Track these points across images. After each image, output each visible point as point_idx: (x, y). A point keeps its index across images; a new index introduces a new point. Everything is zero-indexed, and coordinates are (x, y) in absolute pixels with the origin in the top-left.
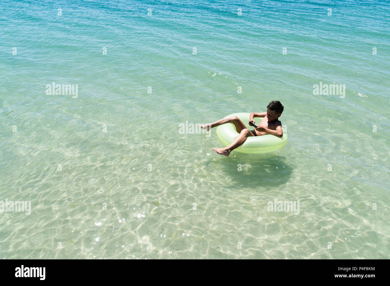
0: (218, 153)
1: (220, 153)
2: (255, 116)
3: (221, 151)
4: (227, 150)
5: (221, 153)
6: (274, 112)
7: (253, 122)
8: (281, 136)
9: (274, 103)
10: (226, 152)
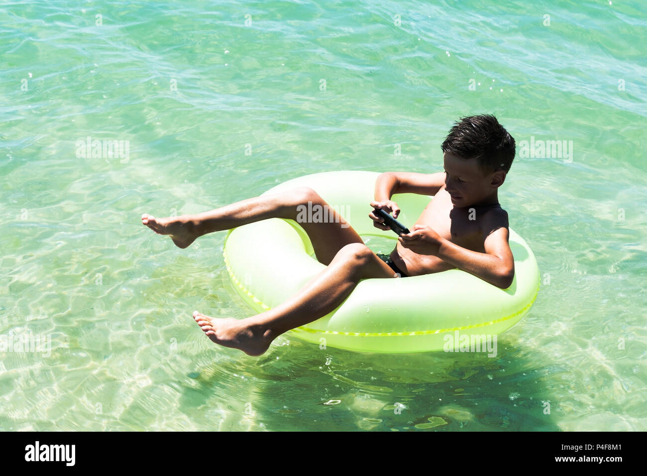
0: (213, 337)
1: (221, 338)
2: (399, 187)
3: (229, 332)
4: (255, 328)
5: (228, 338)
6: (472, 164)
7: (390, 210)
8: (505, 281)
9: (470, 124)
10: (250, 334)
